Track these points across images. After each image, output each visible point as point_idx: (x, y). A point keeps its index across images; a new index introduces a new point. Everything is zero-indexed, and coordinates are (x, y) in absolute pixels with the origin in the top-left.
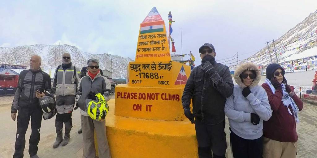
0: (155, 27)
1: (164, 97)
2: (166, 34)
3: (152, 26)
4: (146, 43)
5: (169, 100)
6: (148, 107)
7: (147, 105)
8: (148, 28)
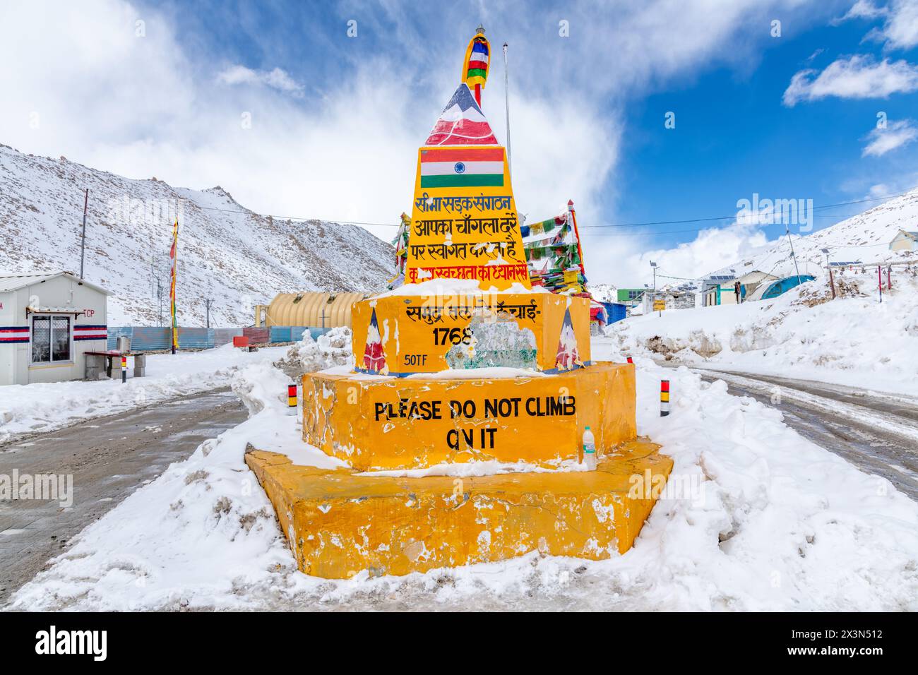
0: (472, 168)
1: (533, 407)
2: (509, 198)
3: (464, 163)
4: (442, 226)
5: (548, 414)
6: (487, 435)
7: (483, 431)
8: (448, 168)
